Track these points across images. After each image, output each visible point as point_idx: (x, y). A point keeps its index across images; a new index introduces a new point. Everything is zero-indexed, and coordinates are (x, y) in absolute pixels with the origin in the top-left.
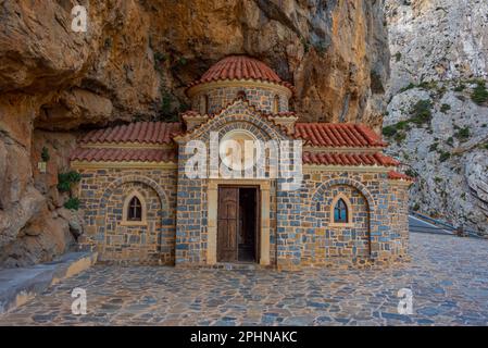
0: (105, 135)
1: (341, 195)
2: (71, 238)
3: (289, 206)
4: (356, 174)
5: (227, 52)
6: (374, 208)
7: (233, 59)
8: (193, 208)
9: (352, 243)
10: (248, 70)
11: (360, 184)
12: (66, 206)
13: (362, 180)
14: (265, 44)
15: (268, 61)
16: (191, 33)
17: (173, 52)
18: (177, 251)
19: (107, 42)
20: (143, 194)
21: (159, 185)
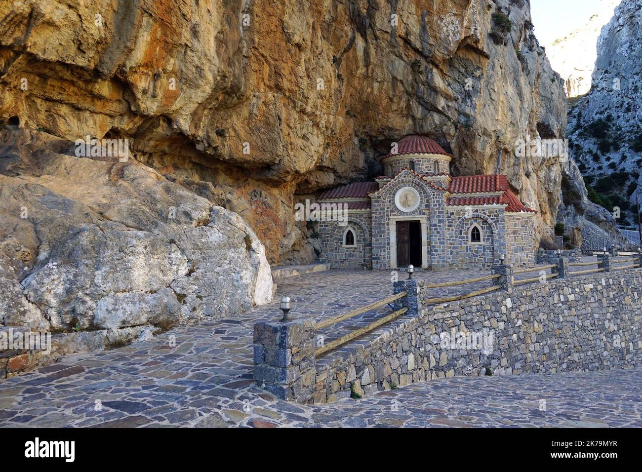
0: (331, 194)
1: (475, 224)
2: (315, 255)
3: (438, 233)
4: (484, 210)
5: (405, 134)
6: (496, 231)
7: (409, 138)
8: (381, 236)
9: (483, 254)
10: (416, 146)
11: (486, 217)
12: (312, 237)
13: (488, 214)
14: (428, 128)
15: (433, 136)
16: (380, 125)
17: (371, 137)
18: (373, 261)
19: (328, 144)
20: (354, 229)
21: (362, 223)
